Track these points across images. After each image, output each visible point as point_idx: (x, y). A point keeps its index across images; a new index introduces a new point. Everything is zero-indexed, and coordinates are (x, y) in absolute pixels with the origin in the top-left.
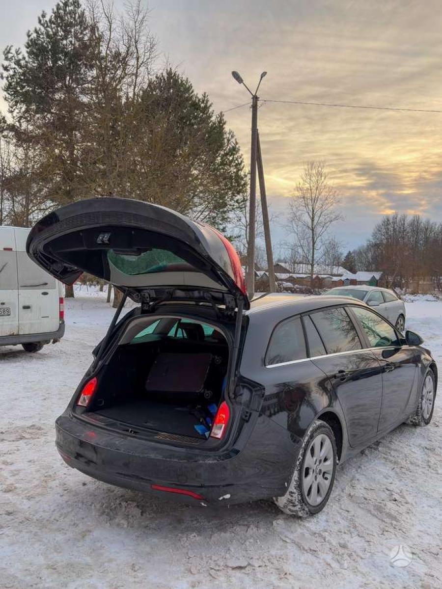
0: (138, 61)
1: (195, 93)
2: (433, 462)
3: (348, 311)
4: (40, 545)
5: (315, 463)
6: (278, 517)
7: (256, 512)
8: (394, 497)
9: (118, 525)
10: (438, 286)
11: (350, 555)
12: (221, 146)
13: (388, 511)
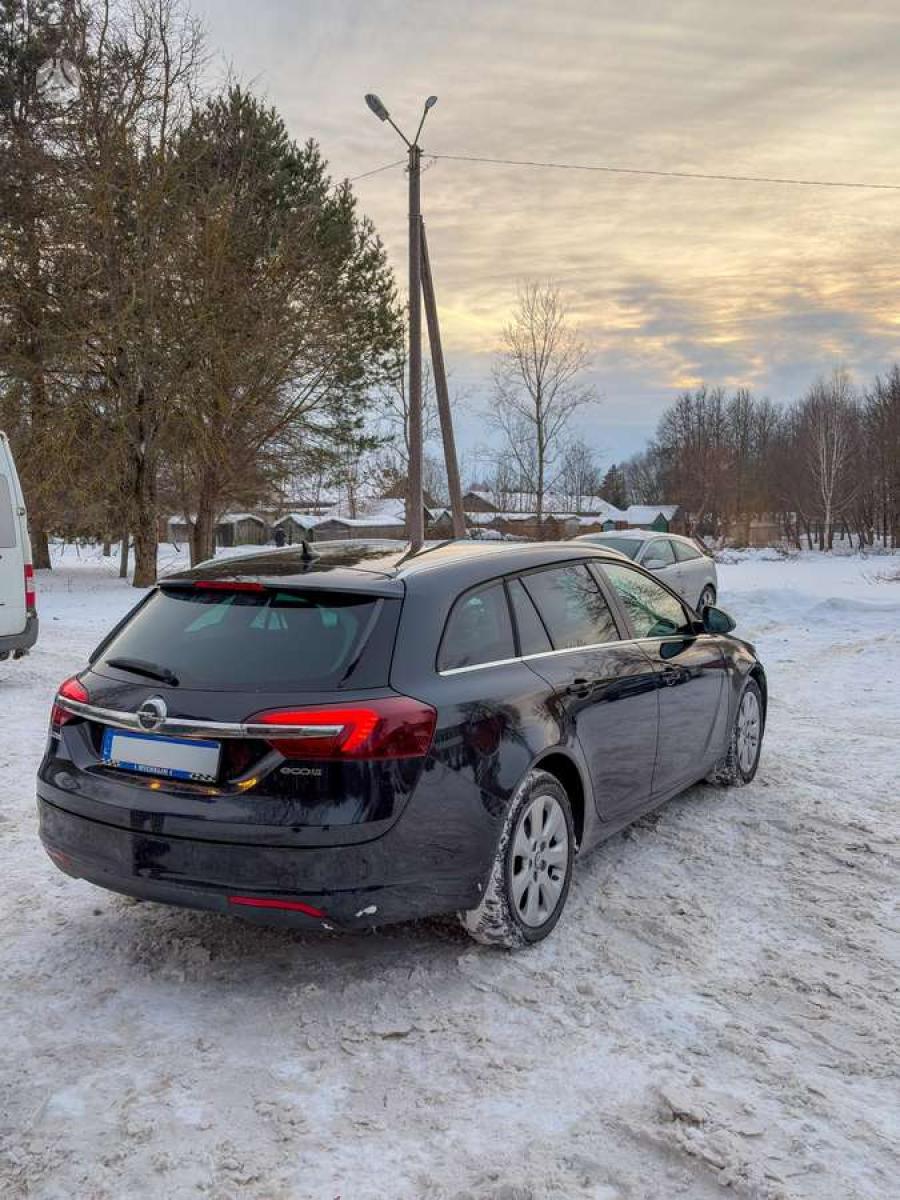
0: (167, 70)
1: (291, 138)
2: (753, 846)
3: (594, 571)
4: (20, 1018)
5: (534, 849)
6: (467, 950)
7: (427, 944)
8: (680, 907)
9: (168, 978)
10: (786, 530)
11: (596, 1005)
12: (348, 251)
13: (666, 930)
